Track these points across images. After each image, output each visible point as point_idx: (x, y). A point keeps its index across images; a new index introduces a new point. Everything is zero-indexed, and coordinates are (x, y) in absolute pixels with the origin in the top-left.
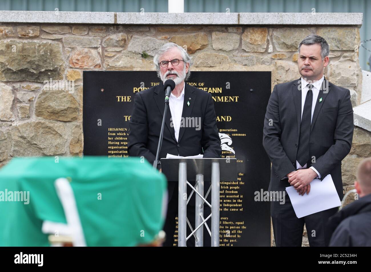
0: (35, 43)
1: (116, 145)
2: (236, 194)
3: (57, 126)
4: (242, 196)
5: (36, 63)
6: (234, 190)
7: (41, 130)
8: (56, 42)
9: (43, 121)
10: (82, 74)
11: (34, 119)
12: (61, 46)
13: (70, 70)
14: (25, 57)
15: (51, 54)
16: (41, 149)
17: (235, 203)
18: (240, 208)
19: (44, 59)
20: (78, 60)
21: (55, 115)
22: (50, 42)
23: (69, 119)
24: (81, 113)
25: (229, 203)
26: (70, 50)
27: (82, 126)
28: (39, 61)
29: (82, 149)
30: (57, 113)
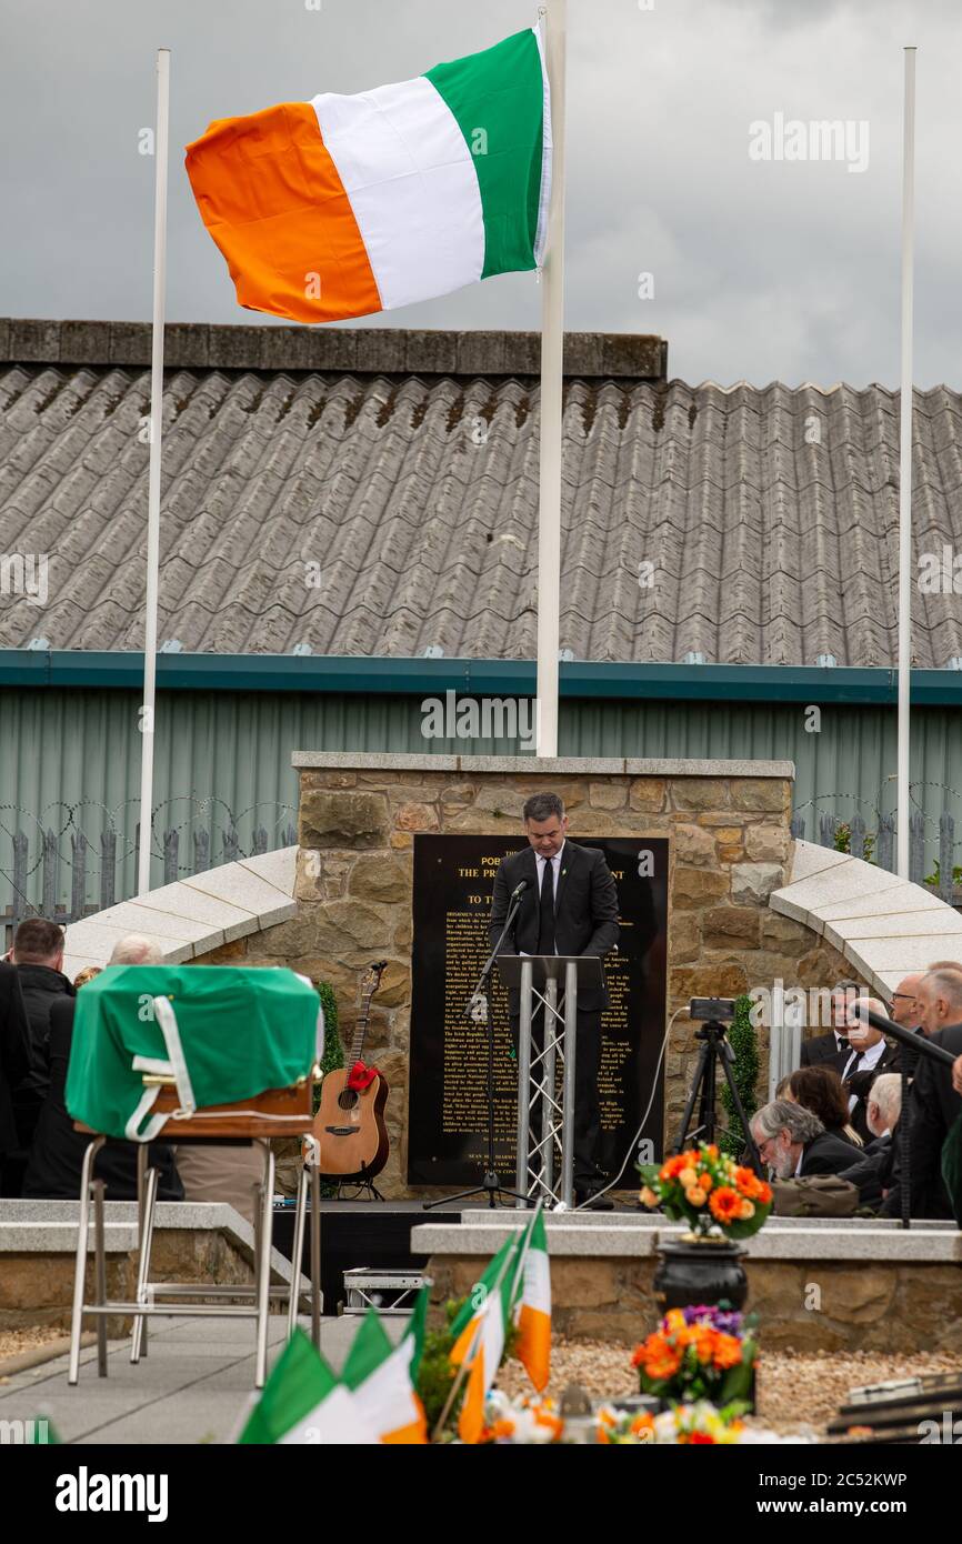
0: (351, 796)
1: (458, 936)
2: (619, 1005)
3: (379, 908)
4: (626, 1008)
5: (351, 822)
6: (616, 999)
7: (356, 914)
8: (379, 795)
9: (358, 902)
10: (412, 838)
11: (347, 899)
12: (385, 800)
13: (396, 833)
14: (335, 815)
15: (370, 810)
16: (355, 939)
17: (617, 1017)
18: (624, 1023)
19: (361, 817)
20: (407, 819)
21: (376, 893)
22: (370, 794)
23: (394, 900)
24: (411, 892)
25: (609, 1016)
26: (397, 805)
27: (411, 909)
28: (355, 820)
29: (411, 941)
30: (378, 891)
